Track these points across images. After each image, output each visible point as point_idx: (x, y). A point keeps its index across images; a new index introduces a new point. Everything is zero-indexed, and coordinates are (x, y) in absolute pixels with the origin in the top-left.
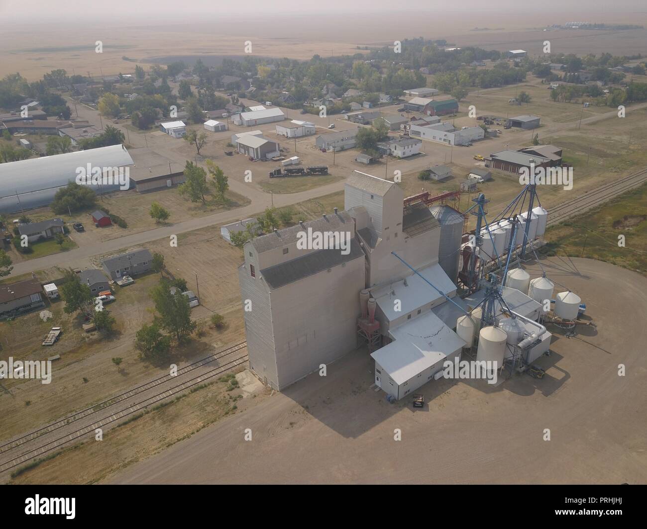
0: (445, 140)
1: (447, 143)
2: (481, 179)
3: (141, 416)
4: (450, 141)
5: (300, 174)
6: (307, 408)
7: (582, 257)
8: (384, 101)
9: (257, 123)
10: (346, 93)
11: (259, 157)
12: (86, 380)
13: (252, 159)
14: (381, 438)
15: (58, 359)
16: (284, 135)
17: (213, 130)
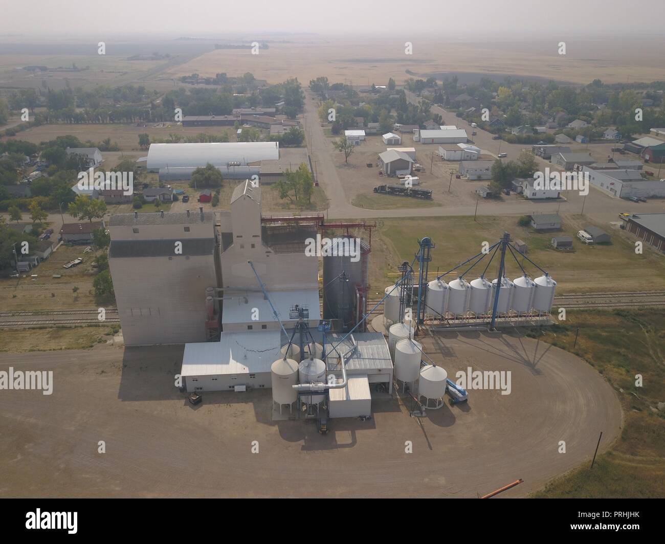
0: (611, 189)
1: (611, 194)
2: (588, 239)
3: (45, 328)
4: (616, 191)
5: (403, 194)
6: (125, 366)
7: (569, 351)
8: (610, 137)
9: (434, 142)
10: (571, 124)
11: (389, 173)
12: (53, 295)
13: (381, 173)
14: (137, 410)
15: (59, 278)
16: (442, 156)
17: (386, 142)
